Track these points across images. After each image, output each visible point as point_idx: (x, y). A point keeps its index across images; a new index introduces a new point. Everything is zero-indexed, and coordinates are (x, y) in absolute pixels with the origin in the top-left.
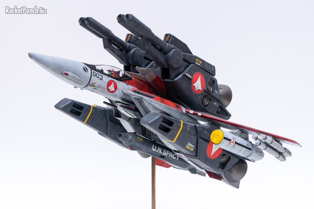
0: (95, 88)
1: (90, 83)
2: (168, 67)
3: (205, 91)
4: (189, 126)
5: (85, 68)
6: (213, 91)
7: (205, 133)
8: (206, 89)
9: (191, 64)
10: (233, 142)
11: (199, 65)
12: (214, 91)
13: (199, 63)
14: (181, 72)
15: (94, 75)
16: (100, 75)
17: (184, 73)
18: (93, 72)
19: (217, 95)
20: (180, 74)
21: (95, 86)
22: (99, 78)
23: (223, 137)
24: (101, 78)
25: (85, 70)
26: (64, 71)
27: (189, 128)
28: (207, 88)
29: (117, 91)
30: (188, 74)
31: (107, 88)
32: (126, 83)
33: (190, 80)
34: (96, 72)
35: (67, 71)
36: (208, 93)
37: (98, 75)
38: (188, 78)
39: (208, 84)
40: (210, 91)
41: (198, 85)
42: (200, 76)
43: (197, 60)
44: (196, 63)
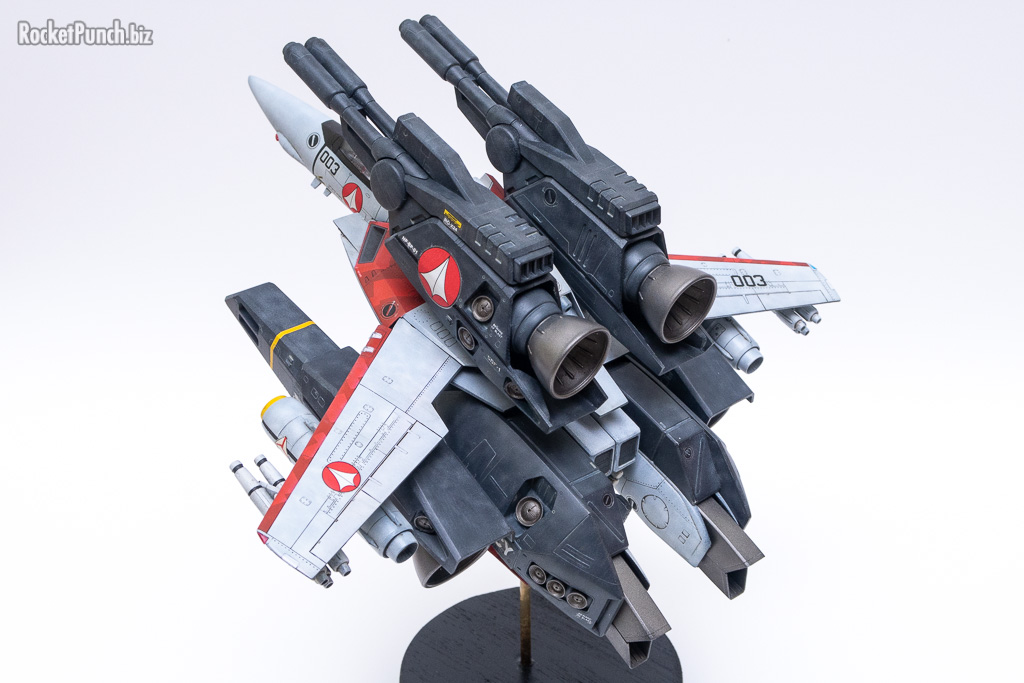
5: (314, 137)
12: (491, 324)
13: (453, 223)
15: (324, 159)
16: (337, 164)
17: (399, 234)
18: (326, 152)
22: (329, 168)
24: (334, 171)
25: (311, 141)
30: (409, 241)
31: (343, 197)
33: (415, 259)
34: (332, 154)
35: (281, 132)
36: (469, 320)
37: (331, 160)
38: (409, 252)
39: (471, 294)
40: (478, 318)
41: (437, 279)
42: (447, 261)
43: (446, 212)
44: (445, 220)
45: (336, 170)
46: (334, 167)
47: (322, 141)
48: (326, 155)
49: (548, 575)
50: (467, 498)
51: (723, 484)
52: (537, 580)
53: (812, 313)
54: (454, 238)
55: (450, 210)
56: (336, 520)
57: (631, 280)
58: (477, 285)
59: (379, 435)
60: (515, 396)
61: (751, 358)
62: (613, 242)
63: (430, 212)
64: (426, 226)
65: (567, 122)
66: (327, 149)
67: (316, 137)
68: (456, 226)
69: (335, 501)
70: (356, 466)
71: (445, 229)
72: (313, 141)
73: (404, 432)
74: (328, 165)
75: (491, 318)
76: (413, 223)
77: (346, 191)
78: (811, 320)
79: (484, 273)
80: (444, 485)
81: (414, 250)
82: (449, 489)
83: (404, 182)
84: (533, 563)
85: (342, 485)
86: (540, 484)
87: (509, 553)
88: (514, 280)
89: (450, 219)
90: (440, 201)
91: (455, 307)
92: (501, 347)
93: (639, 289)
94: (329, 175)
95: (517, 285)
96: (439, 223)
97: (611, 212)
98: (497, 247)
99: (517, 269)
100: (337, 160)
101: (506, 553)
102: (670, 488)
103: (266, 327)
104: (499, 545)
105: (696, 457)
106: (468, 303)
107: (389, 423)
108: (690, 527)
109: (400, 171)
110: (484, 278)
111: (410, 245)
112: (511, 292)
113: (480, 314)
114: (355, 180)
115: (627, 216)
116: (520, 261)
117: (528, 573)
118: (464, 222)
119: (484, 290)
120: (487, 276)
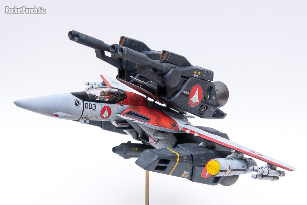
0: (88, 119)
1: (83, 116)
2: (164, 87)
3: (202, 102)
4: (185, 158)
5: (76, 102)
6: (210, 98)
7: (201, 159)
8: (204, 99)
9: (189, 79)
10: (229, 171)
11: (197, 76)
12: (212, 97)
13: (197, 74)
14: (178, 90)
15: (87, 107)
16: (93, 105)
18: (86, 103)
19: (213, 101)
20: (177, 92)
21: (88, 118)
22: (91, 108)
23: (219, 170)
24: (94, 108)
25: (77, 104)
26: (54, 113)
27: (185, 159)
28: (205, 97)
29: (112, 115)
30: (186, 91)
31: (101, 116)
32: (121, 104)
34: (89, 103)
37: (90, 105)
38: (186, 95)
41: (196, 98)
42: (198, 88)
43: (195, 72)
44: (195, 75)
45: (95, 107)
46: (93, 107)
47: (81, 101)
48: (87, 105)
63: (189, 77)
67: (77, 101)
74: (90, 107)
94: (93, 111)
100: (92, 103)
114: (104, 105)
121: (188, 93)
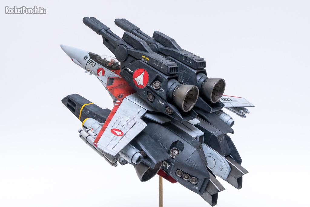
1: (86, 68)
8: (149, 86)
9: (137, 60)
17: (126, 68)
19: (162, 93)
21: (90, 71)
31: (97, 73)
32: (113, 72)
33: (132, 74)
34: (93, 60)
35: (74, 58)
36: (152, 90)
37: (93, 62)
38: (130, 72)
39: (152, 81)
40: (155, 88)
41: (140, 80)
42: (144, 72)
43: (143, 56)
44: (143, 59)
45: (95, 65)
46: (94, 64)
47: (89, 58)
48: (91, 61)
49: (183, 172)
50: (155, 147)
51: (231, 152)
52: (179, 176)
53: (246, 110)
54: (146, 64)
55: (145, 55)
56: (118, 142)
57: (199, 84)
58: (154, 77)
59: (126, 124)
60: (168, 113)
61: (231, 121)
62: (192, 71)
63: (136, 58)
64: (136, 63)
65: (173, 40)
66: (91, 59)
68: (147, 60)
69: (116, 138)
70: (121, 130)
71: (142, 62)
72: (86, 58)
73: (134, 124)
74: (92, 64)
75: (160, 88)
76: (130, 64)
77: (99, 70)
78: (247, 113)
79: (157, 73)
80: (147, 142)
81: (131, 71)
82: (149, 143)
83: (127, 50)
84: (178, 169)
85: (118, 135)
86: (178, 144)
87: (169, 167)
88: (168, 74)
89: (144, 59)
90: (141, 53)
91: (147, 87)
92: (164, 96)
93: (201, 86)
94: (92, 67)
95: (169, 75)
96: (140, 61)
97: (191, 62)
98: (162, 63)
99: (169, 69)
100: (95, 62)
101: (167, 168)
102: (215, 153)
103: (78, 104)
104: (165, 166)
105: (223, 141)
106: (151, 84)
107: (128, 121)
108: (223, 164)
109: (126, 48)
110: (157, 74)
111: (130, 70)
112: (167, 77)
113: (156, 87)
114: (102, 67)
115: (197, 62)
116: (170, 67)
117: (176, 174)
118: (149, 58)
119: (157, 79)
120: (158, 73)
121: (132, 72)
